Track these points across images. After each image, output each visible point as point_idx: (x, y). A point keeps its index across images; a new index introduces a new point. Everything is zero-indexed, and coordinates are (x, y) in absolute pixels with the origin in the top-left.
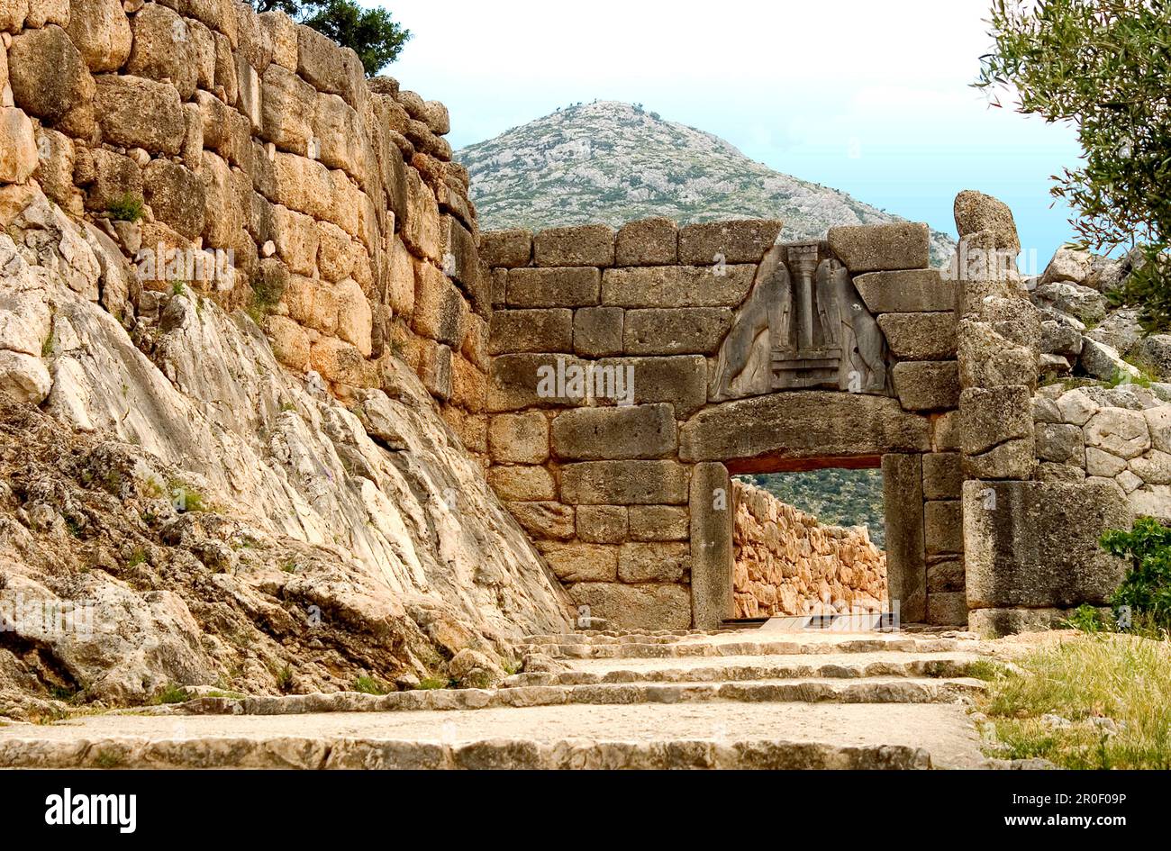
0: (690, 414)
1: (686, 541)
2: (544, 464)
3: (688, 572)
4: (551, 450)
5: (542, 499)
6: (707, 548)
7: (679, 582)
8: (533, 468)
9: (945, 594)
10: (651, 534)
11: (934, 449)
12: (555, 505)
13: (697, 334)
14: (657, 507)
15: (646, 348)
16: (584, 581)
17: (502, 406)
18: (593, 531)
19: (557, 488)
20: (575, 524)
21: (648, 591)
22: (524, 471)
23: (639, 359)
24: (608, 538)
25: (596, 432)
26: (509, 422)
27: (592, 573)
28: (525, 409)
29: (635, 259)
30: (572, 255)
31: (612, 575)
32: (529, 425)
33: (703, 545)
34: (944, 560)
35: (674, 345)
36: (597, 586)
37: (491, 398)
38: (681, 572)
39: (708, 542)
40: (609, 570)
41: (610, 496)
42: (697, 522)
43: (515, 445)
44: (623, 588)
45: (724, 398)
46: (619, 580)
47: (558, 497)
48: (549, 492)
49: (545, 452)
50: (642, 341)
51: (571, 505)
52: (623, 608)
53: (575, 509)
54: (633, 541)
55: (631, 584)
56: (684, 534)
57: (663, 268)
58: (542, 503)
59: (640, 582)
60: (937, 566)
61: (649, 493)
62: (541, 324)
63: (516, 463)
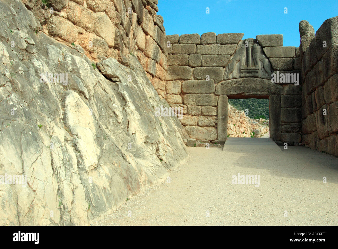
0: (218, 82)
1: (217, 116)
2: (180, 94)
3: (217, 124)
4: (182, 91)
5: (179, 103)
6: (222, 118)
7: (214, 127)
8: (177, 95)
9: (286, 133)
10: (207, 114)
11: (284, 94)
12: (182, 105)
13: (221, 62)
14: (209, 107)
15: (208, 65)
16: (189, 125)
17: (170, 79)
18: (192, 112)
19: (183, 101)
20: (187, 110)
21: (206, 129)
22: (175, 96)
23: (206, 68)
24: (196, 114)
25: (194, 86)
26: (171, 83)
27: (191, 123)
28: (175, 80)
29: (205, 42)
30: (189, 41)
31: (196, 124)
32: (176, 84)
33: (221, 117)
34: (286, 124)
35: (215, 64)
36: (192, 126)
37: (167, 77)
38: (215, 124)
39: (222, 116)
40: (196, 123)
41: (196, 103)
42: (220, 111)
43: (173, 89)
44: (199, 128)
45: (228, 79)
46: (198, 125)
47: (183, 103)
48: (181, 101)
49: (180, 91)
50: (206, 63)
51: (186, 105)
52: (199, 133)
53: (187, 106)
54: (202, 115)
55: (201, 126)
56: (216, 114)
57: (212, 45)
58: (179, 104)
59: (204, 126)
60: (284, 126)
61: (207, 103)
62: (180, 58)
63: (173, 94)
